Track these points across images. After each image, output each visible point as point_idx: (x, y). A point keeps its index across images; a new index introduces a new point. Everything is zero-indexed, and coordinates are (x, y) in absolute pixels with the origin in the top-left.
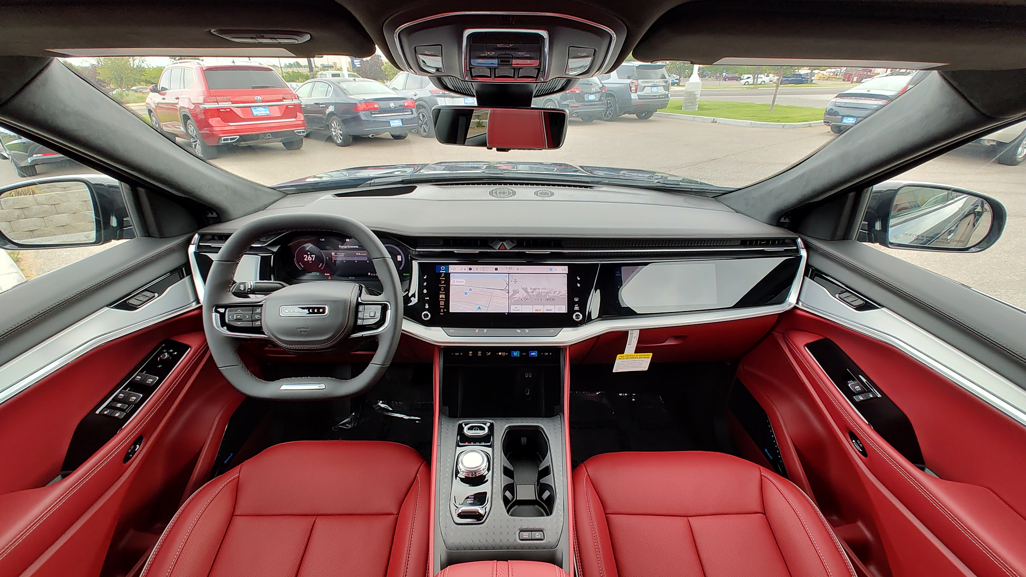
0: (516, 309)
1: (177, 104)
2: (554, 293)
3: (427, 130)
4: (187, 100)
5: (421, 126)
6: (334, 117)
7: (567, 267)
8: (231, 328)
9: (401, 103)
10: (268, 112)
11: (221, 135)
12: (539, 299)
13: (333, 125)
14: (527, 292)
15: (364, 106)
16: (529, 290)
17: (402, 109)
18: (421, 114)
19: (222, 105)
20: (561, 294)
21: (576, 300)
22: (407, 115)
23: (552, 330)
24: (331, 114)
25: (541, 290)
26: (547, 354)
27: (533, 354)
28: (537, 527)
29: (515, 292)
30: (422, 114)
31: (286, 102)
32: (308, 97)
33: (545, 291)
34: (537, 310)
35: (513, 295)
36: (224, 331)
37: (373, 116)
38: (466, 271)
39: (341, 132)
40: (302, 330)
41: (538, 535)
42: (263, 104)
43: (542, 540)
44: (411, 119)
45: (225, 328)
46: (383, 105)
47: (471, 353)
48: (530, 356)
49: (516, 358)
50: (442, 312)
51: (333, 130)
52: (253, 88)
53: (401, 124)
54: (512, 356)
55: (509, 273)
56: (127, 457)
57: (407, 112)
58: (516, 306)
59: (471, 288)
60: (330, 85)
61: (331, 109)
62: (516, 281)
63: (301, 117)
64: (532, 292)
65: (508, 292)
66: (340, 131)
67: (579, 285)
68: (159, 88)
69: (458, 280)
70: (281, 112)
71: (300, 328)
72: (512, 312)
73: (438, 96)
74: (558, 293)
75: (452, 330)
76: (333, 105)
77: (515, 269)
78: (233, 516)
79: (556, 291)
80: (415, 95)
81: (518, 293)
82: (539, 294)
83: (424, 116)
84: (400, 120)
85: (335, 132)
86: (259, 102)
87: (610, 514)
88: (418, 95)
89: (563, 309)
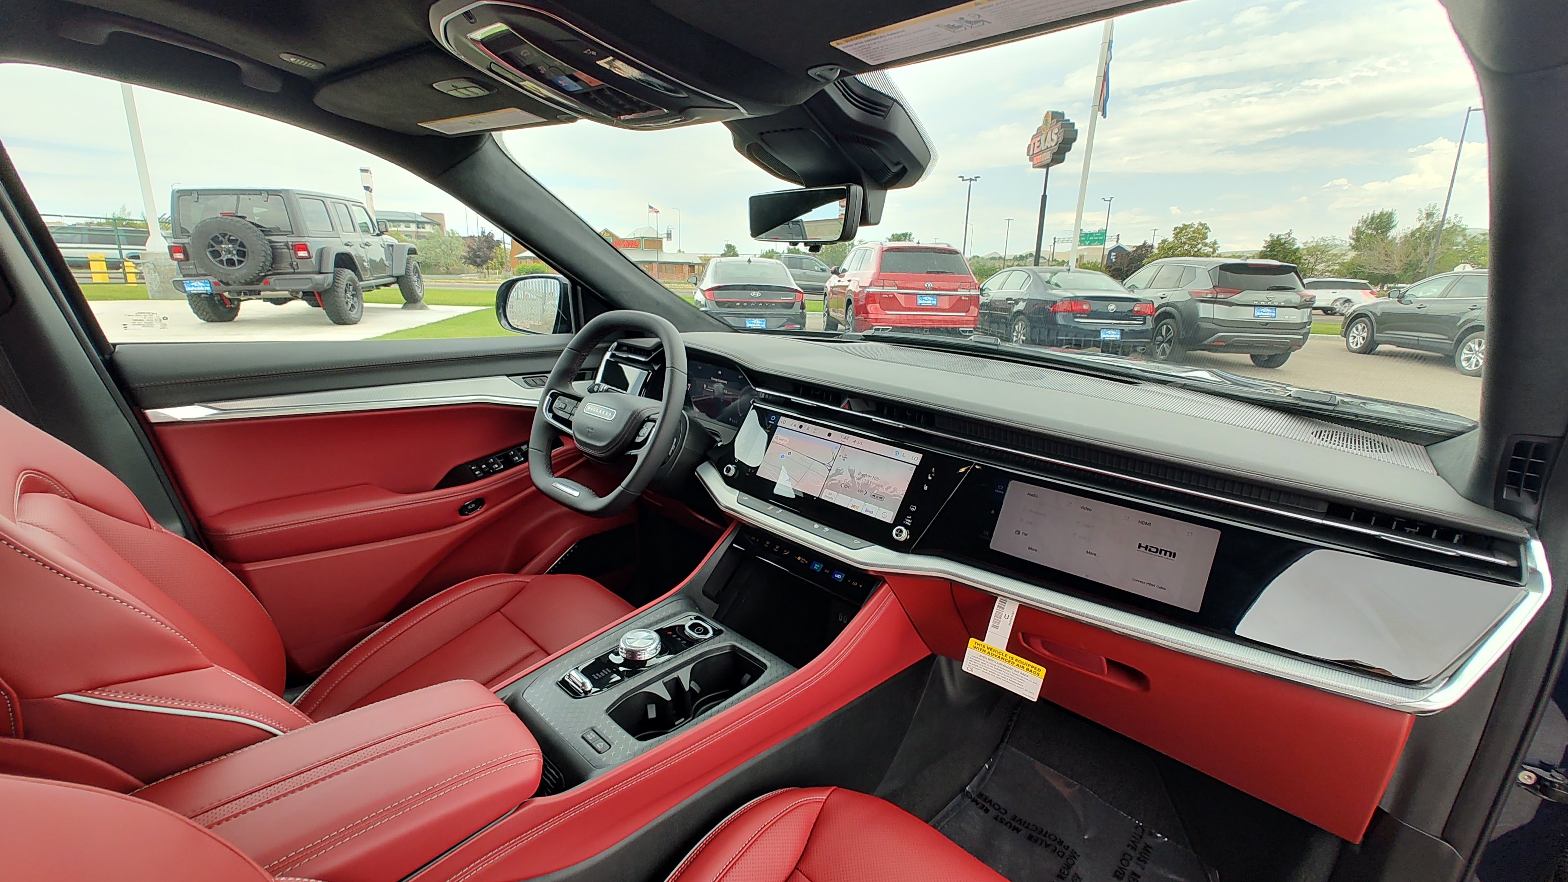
0: (829, 496)
1: (847, 286)
2: (886, 489)
3: (1168, 352)
4: (857, 283)
5: (1159, 345)
6: (1022, 317)
7: (921, 455)
8: (555, 417)
9: (1129, 306)
10: (935, 303)
11: (873, 324)
12: (862, 492)
13: (1017, 327)
14: (852, 477)
15: (1066, 306)
16: (856, 475)
17: (1129, 316)
18: (1165, 326)
19: (886, 290)
20: (895, 493)
21: (913, 509)
22: (1136, 325)
23: (857, 541)
24: (1019, 312)
25: (871, 479)
26: (856, 584)
27: (838, 576)
28: (609, 738)
29: (839, 472)
30: (1167, 328)
31: (960, 292)
32: (999, 289)
33: (876, 482)
34: (853, 506)
35: (834, 475)
36: (549, 417)
37: (1076, 320)
38: (794, 428)
39: (1024, 338)
40: (590, 430)
41: (600, 745)
42: (932, 292)
43: (599, 752)
44: (1142, 332)
45: (551, 415)
46: (1097, 306)
47: (768, 543)
48: (833, 577)
49: (814, 571)
50: (748, 473)
51: (1015, 334)
52: (928, 273)
53: (1118, 337)
54: (811, 568)
55: (841, 444)
56: (463, 510)
57: (1135, 320)
58: (831, 492)
59: (791, 451)
60: (1029, 276)
61: (1021, 306)
62: (845, 457)
63: (974, 311)
64: (859, 479)
65: (830, 470)
66: (1024, 336)
67: (926, 488)
68: (840, 270)
69: (782, 438)
70: (950, 304)
71: (588, 428)
72: (823, 498)
73: (1202, 301)
74: (892, 489)
75: (746, 497)
76: (1023, 302)
77: (851, 440)
78: (498, 610)
79: (890, 487)
80: (1162, 298)
81: (841, 474)
82: (866, 484)
83: (1168, 330)
84: (1119, 331)
85: (1017, 337)
86: (928, 290)
87: (801, 872)
88: (1168, 298)
89: (887, 516)
